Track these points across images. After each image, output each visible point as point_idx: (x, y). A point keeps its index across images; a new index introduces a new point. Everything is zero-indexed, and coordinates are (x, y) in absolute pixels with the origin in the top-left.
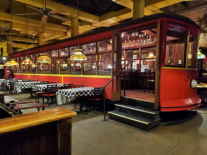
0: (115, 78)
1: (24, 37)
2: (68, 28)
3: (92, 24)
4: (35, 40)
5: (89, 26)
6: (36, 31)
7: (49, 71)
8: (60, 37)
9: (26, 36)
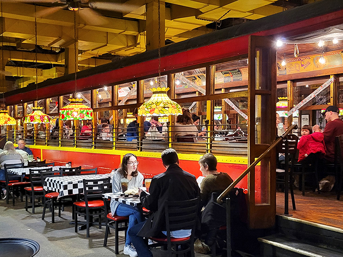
0: (259, 164)
1: (34, 51)
2: (140, 25)
3: (202, 13)
4: (60, 58)
5: (192, 19)
6: (60, 38)
7: (90, 140)
8: (119, 50)
9: (38, 50)
